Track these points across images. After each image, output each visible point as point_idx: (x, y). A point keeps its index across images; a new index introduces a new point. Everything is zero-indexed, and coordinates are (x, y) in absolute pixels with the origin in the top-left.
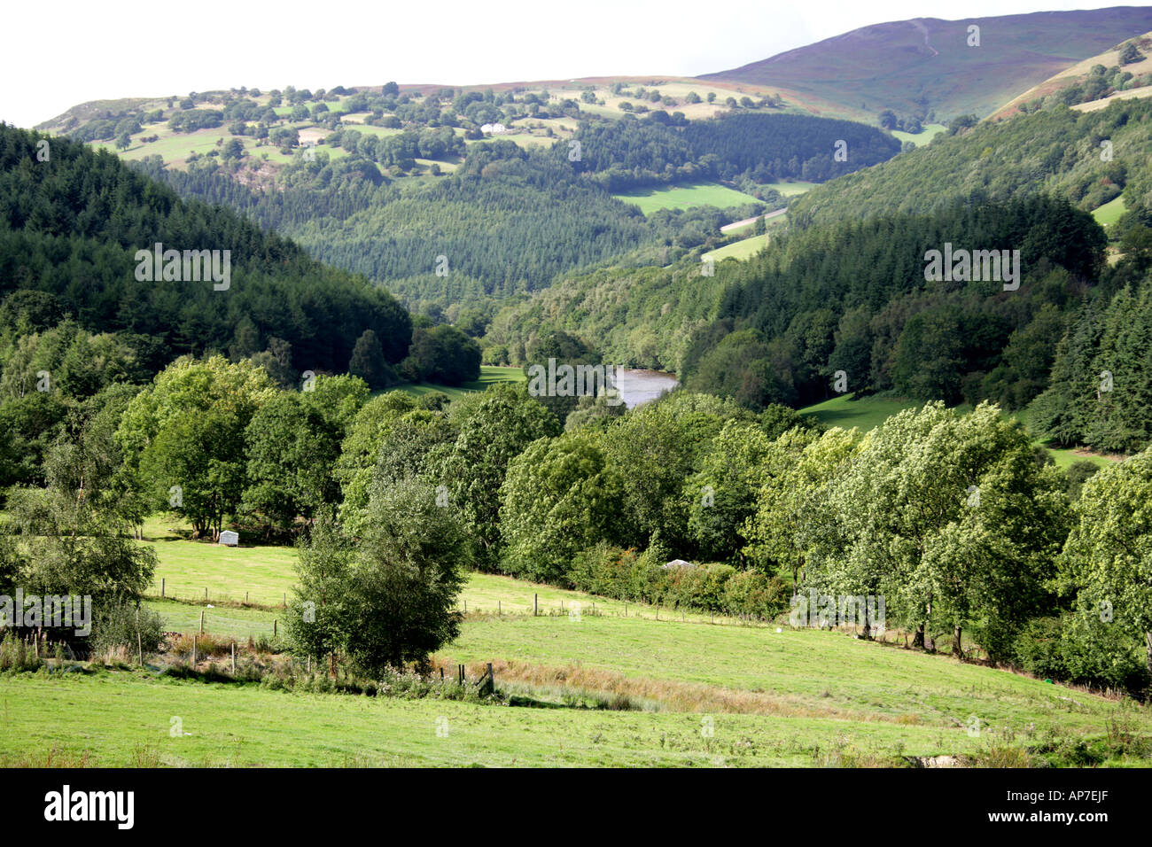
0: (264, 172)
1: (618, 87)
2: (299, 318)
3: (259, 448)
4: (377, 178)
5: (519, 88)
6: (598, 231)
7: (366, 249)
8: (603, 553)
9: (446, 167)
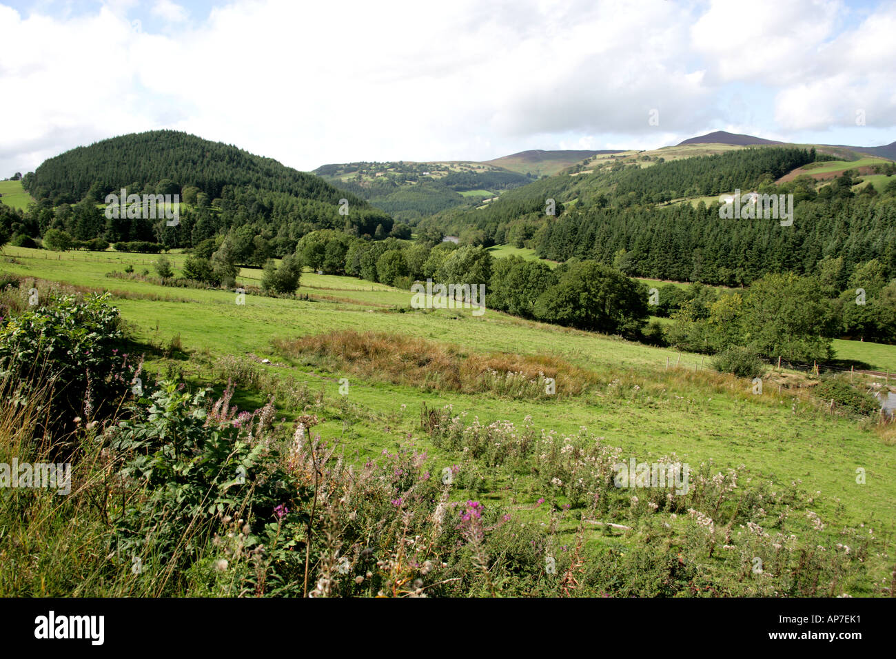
0: (367, 183)
1: (460, 163)
2: (363, 221)
3: (328, 251)
4: (395, 185)
5: (434, 163)
6: (451, 201)
7: (391, 204)
8: (400, 278)
9: (413, 183)
